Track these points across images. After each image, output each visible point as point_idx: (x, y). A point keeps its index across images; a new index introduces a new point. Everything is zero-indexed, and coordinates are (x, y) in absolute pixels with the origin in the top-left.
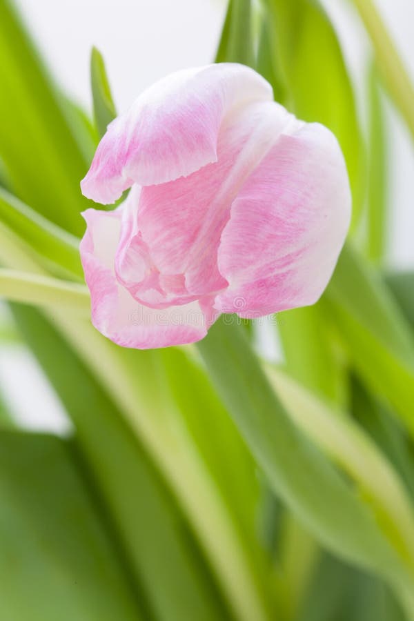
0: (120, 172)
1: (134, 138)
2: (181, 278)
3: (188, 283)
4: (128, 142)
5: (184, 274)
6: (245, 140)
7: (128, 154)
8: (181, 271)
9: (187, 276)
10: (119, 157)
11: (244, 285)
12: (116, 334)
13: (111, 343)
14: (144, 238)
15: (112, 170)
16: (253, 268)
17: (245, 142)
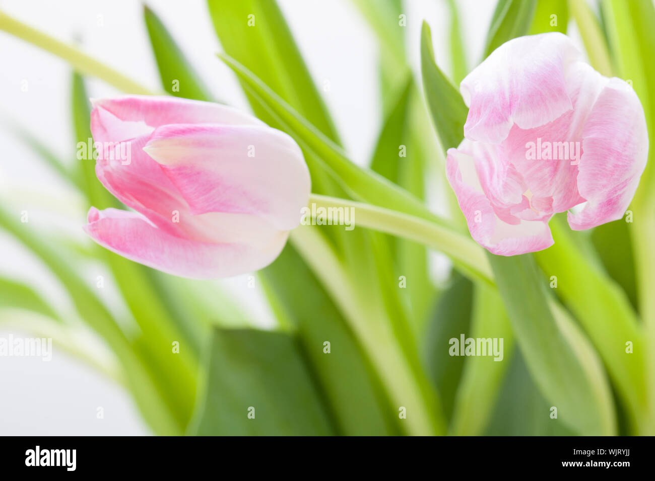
0: (507, 119)
1: (511, 92)
2: (550, 200)
3: (555, 204)
4: (507, 95)
5: (552, 197)
6: (578, 92)
7: (510, 105)
8: (551, 194)
9: (554, 198)
10: (503, 108)
11: (600, 204)
12: (498, 245)
13: (489, 253)
14: (519, 169)
15: (499, 118)
16: (606, 191)
17: (578, 93)
